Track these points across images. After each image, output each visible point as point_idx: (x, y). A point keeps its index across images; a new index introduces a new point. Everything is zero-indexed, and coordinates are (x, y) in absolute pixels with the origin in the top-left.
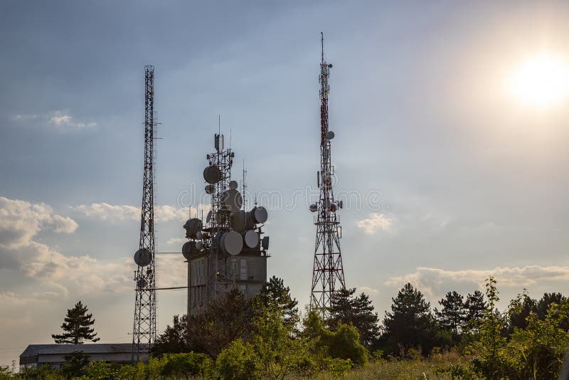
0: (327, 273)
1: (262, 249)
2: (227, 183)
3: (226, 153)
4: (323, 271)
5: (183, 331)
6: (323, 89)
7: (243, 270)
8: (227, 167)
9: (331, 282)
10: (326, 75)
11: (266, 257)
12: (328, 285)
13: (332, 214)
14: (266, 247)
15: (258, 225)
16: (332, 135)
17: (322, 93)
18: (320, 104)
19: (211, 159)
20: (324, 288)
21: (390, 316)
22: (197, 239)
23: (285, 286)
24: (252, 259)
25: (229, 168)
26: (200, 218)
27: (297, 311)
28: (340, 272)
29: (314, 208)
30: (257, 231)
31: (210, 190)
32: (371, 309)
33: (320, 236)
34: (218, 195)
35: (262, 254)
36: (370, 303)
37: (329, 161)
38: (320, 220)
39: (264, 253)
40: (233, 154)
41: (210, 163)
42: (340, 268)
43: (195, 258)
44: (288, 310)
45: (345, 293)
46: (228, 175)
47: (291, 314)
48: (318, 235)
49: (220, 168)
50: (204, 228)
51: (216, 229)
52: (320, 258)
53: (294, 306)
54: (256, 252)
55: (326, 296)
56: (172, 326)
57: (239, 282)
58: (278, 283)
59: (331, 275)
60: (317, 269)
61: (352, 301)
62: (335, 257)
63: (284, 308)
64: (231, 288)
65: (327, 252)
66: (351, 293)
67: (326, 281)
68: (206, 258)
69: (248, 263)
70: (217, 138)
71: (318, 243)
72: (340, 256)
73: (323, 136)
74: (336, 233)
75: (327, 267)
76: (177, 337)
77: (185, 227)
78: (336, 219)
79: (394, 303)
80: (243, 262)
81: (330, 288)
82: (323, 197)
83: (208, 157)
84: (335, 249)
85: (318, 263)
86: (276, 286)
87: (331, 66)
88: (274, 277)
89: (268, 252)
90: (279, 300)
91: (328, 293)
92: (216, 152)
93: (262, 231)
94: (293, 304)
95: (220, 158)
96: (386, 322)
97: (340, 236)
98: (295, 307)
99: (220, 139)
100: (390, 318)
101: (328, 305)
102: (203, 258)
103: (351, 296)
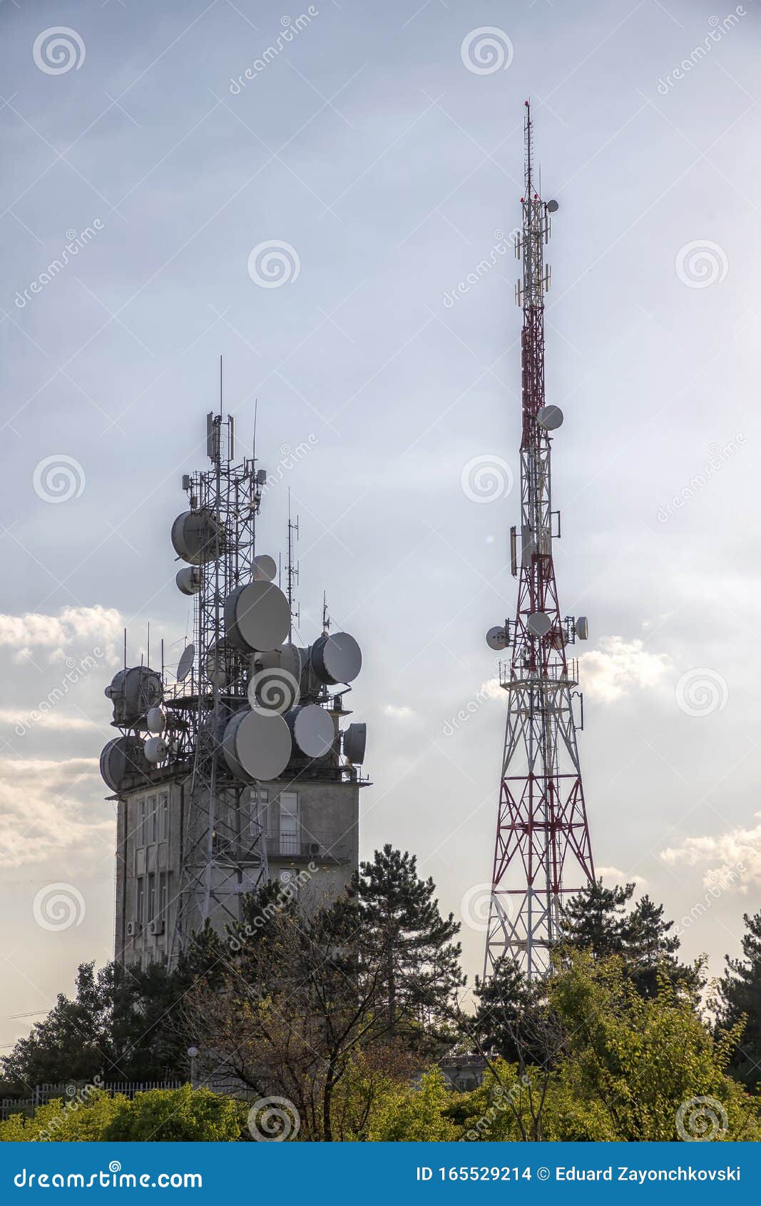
0: (539, 837)
1: (343, 760)
2: (242, 561)
3: (240, 472)
4: (528, 828)
5: (108, 1011)
6: (528, 276)
7: (288, 826)
8: (245, 514)
9: (552, 864)
10: (538, 235)
11: (355, 784)
12: (542, 872)
13: (553, 656)
14: (357, 754)
15: (333, 690)
16: (556, 418)
17: (527, 289)
18: (520, 321)
19: (196, 490)
20: (530, 880)
21: (741, 971)
22: (146, 729)
23: (422, 876)
24: (314, 791)
25: (250, 518)
26: (156, 668)
27: (457, 952)
28: (578, 832)
29: (498, 638)
30: (329, 705)
31: (191, 583)
32: (673, 945)
33: (519, 722)
34: (217, 598)
35: (345, 777)
36: (667, 927)
37: (545, 497)
38: (517, 672)
39: (352, 773)
40: (262, 474)
41: (193, 501)
42: (578, 819)
43: (143, 786)
44: (431, 951)
45: (600, 898)
46: (245, 538)
47: (440, 960)
48: (513, 717)
49: (223, 517)
50: (167, 697)
51: (209, 702)
52: (517, 789)
53: (448, 936)
54: (325, 771)
55: (536, 906)
56: (73, 997)
57: (280, 861)
58: (403, 866)
59: (551, 841)
60: (507, 821)
61: (623, 922)
62: (565, 788)
63: (419, 942)
64: (253, 879)
65: (538, 771)
66: (621, 900)
67: (536, 860)
68: (177, 790)
69: (303, 806)
70: (214, 424)
71: (511, 745)
72: (578, 784)
73: (529, 420)
74: (566, 716)
75: (539, 817)
76: (89, 1030)
77: (109, 693)
78: (565, 672)
79: (749, 931)
80: (288, 801)
81: (549, 882)
82: (526, 605)
83: (187, 483)
84: (563, 763)
85: (511, 804)
86: (395, 876)
87: (553, 206)
88: (387, 848)
89: (363, 771)
90: (402, 919)
91: (543, 897)
92: (212, 467)
93: (345, 708)
94: (444, 931)
95: (224, 485)
96: (730, 990)
97: (577, 723)
98: (453, 941)
99: (224, 429)
100: (742, 980)
101: (542, 933)
102: (166, 789)
103: (618, 907)
